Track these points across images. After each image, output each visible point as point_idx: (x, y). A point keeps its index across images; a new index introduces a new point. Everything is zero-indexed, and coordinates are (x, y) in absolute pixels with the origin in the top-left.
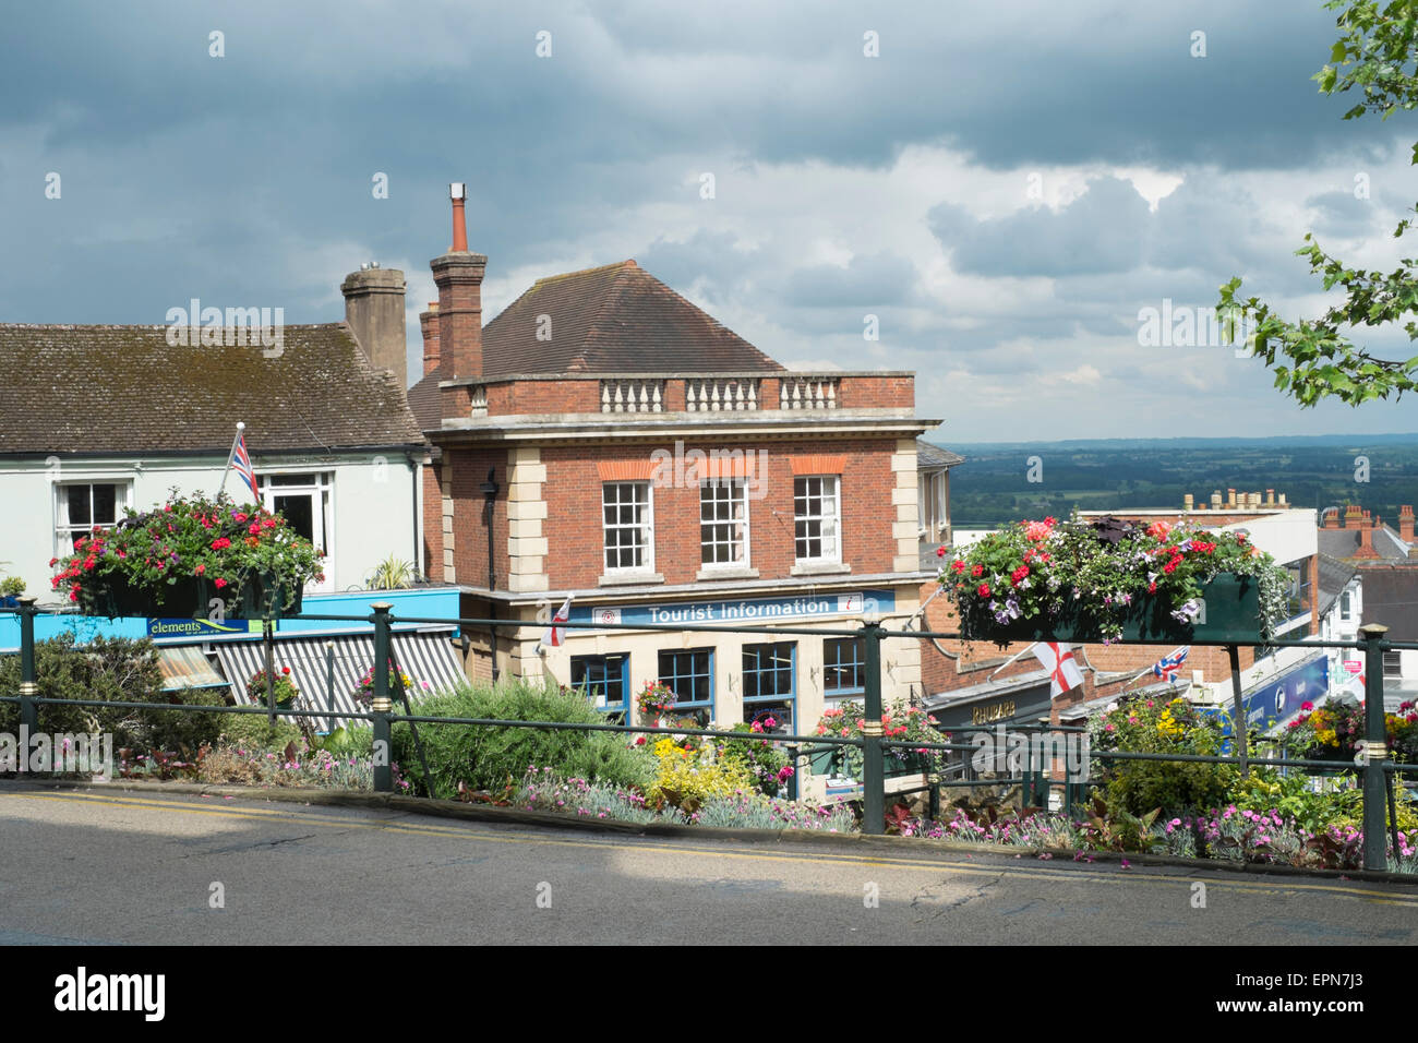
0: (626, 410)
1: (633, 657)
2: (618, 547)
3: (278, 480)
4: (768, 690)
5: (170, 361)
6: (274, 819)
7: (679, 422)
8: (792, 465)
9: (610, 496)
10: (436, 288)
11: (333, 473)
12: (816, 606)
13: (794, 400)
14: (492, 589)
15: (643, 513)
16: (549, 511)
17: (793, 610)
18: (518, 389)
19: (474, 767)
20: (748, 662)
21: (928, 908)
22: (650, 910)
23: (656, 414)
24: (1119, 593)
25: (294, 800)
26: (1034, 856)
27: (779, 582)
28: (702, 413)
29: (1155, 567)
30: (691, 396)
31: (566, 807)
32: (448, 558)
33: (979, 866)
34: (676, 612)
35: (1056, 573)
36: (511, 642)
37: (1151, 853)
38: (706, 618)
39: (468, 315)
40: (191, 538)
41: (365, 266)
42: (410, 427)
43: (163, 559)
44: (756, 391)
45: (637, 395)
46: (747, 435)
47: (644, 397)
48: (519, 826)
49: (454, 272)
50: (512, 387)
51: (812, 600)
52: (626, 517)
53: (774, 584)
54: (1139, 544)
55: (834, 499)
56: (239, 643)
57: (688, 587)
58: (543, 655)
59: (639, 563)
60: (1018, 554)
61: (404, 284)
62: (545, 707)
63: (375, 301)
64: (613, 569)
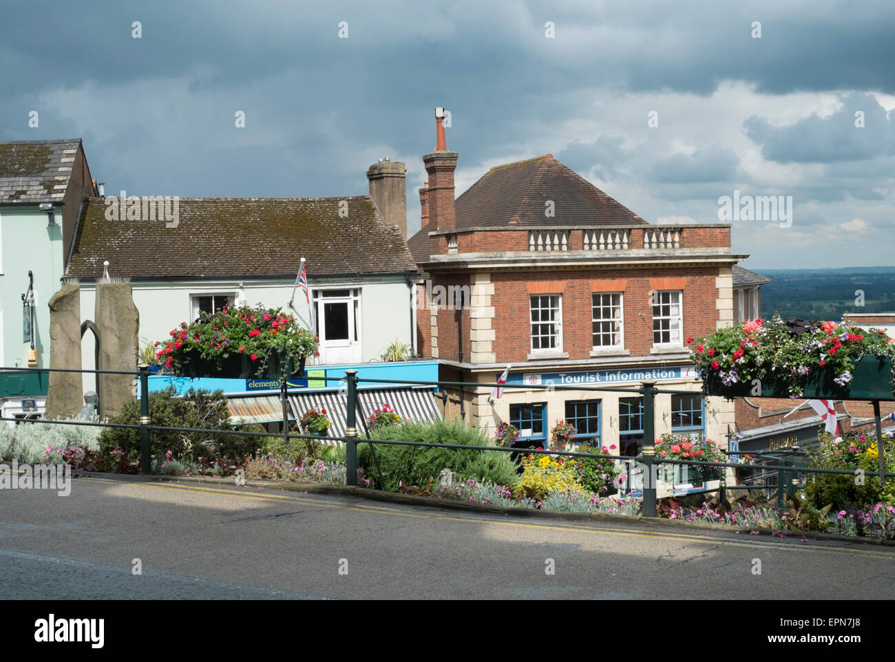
0: (544, 249)
1: (549, 405)
2: (540, 336)
3: (327, 293)
4: (635, 427)
5: (261, 219)
6: (283, 501)
7: (578, 257)
8: (651, 284)
9: (534, 303)
10: (426, 174)
11: (361, 289)
12: (666, 373)
13: (652, 243)
14: (461, 361)
15: (556, 314)
16: (496, 312)
17: (652, 376)
18: (476, 237)
19: (410, 472)
20: (623, 409)
21: (666, 562)
22: (491, 560)
23: (564, 251)
24: (801, 367)
25: (298, 490)
26: (748, 532)
27: (643, 358)
28: (594, 251)
29: (824, 350)
30: (586, 240)
31: (463, 497)
32: (434, 342)
33: (710, 538)
34: (577, 377)
35: (761, 354)
36: (472, 395)
37: (826, 532)
38: (596, 381)
39: (446, 190)
40: (237, 329)
41: (381, 160)
42: (409, 260)
43: (220, 342)
44: (628, 237)
45: (552, 240)
46: (622, 265)
47: (556, 241)
48: (430, 508)
49: (437, 163)
50: (473, 235)
51: (664, 370)
52: (545, 317)
53: (639, 359)
54: (815, 336)
55: (678, 306)
56: (302, 394)
57: (584, 361)
58: (492, 403)
59: (553, 346)
60: (738, 342)
61: (405, 171)
62: (455, 435)
63: (387, 182)
64: (536, 350)
